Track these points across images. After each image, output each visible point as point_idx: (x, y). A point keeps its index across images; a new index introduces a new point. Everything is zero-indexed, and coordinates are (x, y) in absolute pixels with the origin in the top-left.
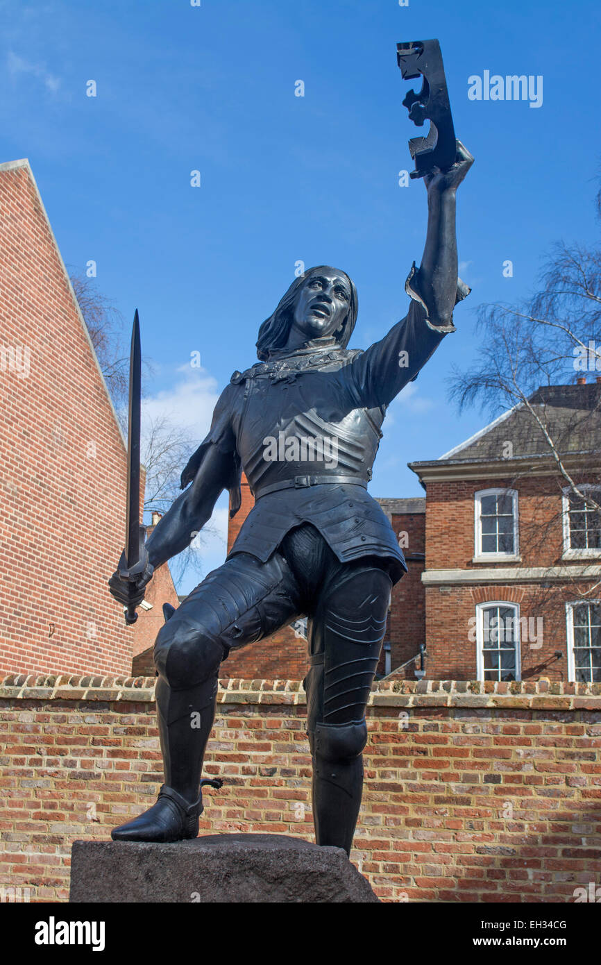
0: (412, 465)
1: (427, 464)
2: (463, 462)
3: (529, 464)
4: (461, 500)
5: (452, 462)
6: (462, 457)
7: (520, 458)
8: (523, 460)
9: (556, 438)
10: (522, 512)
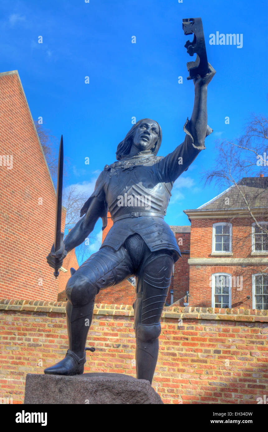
0: (185, 211)
1: (192, 211)
2: (208, 210)
3: (237, 212)
4: (206, 227)
5: (203, 210)
6: (207, 208)
7: (234, 209)
8: (235, 210)
9: (249, 201)
10: (234, 233)
